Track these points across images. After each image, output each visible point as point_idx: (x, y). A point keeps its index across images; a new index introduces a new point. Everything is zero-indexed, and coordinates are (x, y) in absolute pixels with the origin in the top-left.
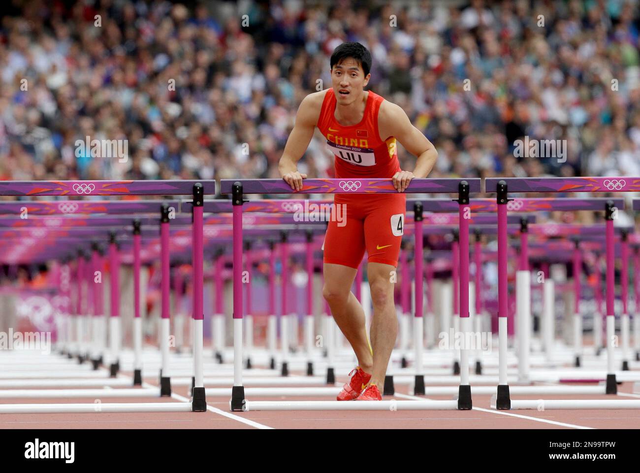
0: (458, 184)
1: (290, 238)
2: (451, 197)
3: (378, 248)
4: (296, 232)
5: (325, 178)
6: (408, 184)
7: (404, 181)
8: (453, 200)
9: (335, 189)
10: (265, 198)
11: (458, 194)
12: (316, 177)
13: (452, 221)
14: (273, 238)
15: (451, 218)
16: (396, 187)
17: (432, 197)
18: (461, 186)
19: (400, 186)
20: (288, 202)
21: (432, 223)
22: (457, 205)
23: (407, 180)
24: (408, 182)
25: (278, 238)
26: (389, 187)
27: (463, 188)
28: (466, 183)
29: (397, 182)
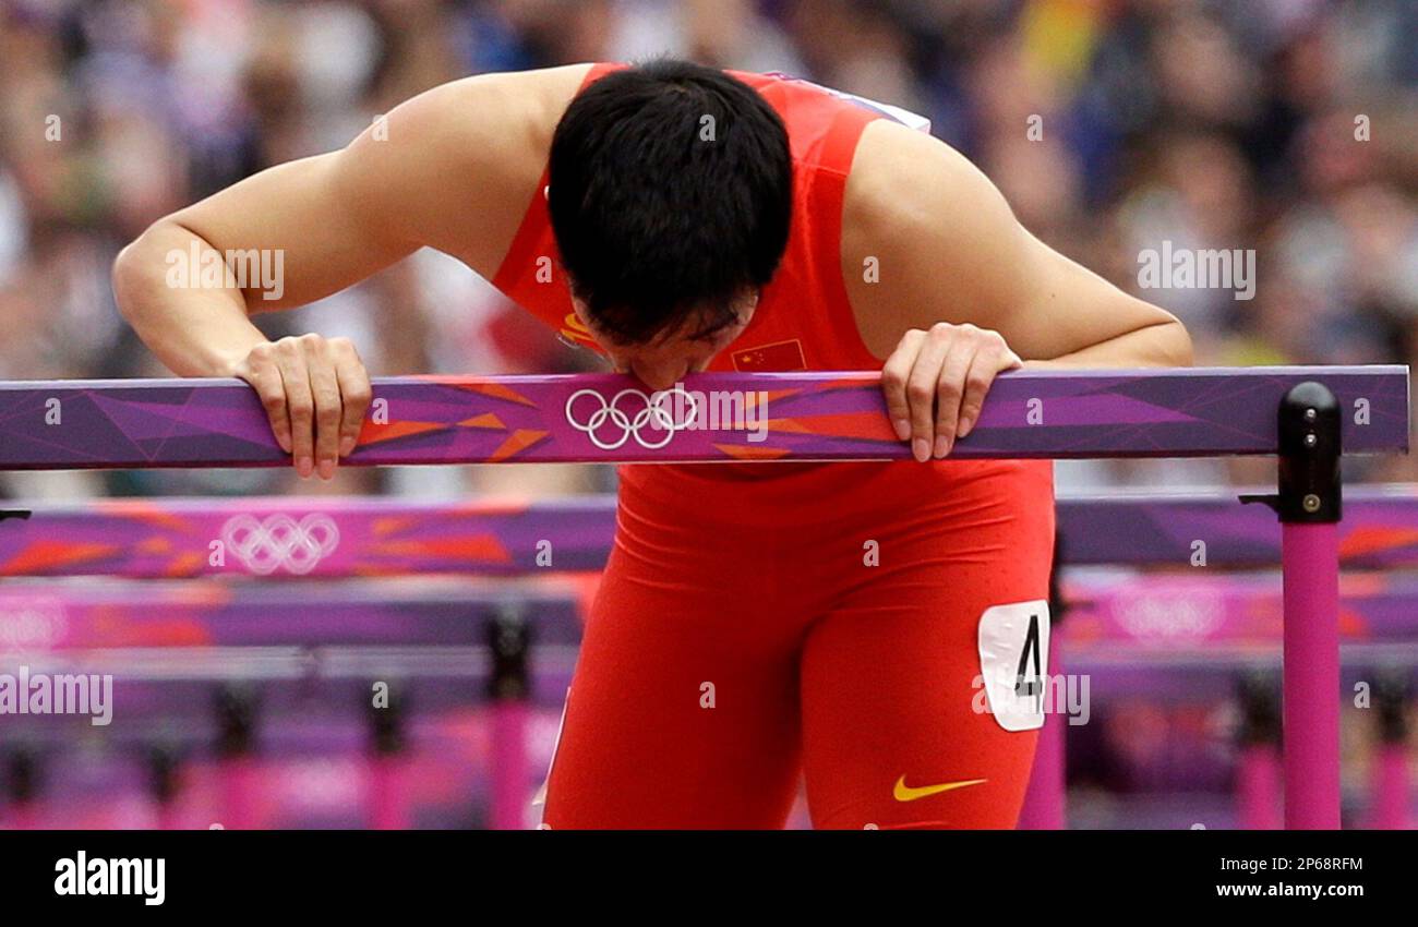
0: (1272, 408)
1: (274, 727)
2: (1236, 480)
3: (903, 793)
4: (307, 691)
5: (483, 369)
6: (974, 410)
7: (949, 390)
8: (1245, 500)
9: (545, 433)
10: (117, 489)
11: (1271, 461)
12: (424, 366)
13: (1235, 621)
14: (169, 732)
15: (1233, 605)
16: (904, 428)
17: (1121, 478)
18: (1290, 416)
19: (928, 420)
20: (261, 517)
21: (1117, 634)
22: (1270, 528)
23: (969, 385)
24: (977, 398)
25: (202, 729)
26: (857, 430)
27: (1308, 427)
28: (1324, 398)
29: (913, 395)
